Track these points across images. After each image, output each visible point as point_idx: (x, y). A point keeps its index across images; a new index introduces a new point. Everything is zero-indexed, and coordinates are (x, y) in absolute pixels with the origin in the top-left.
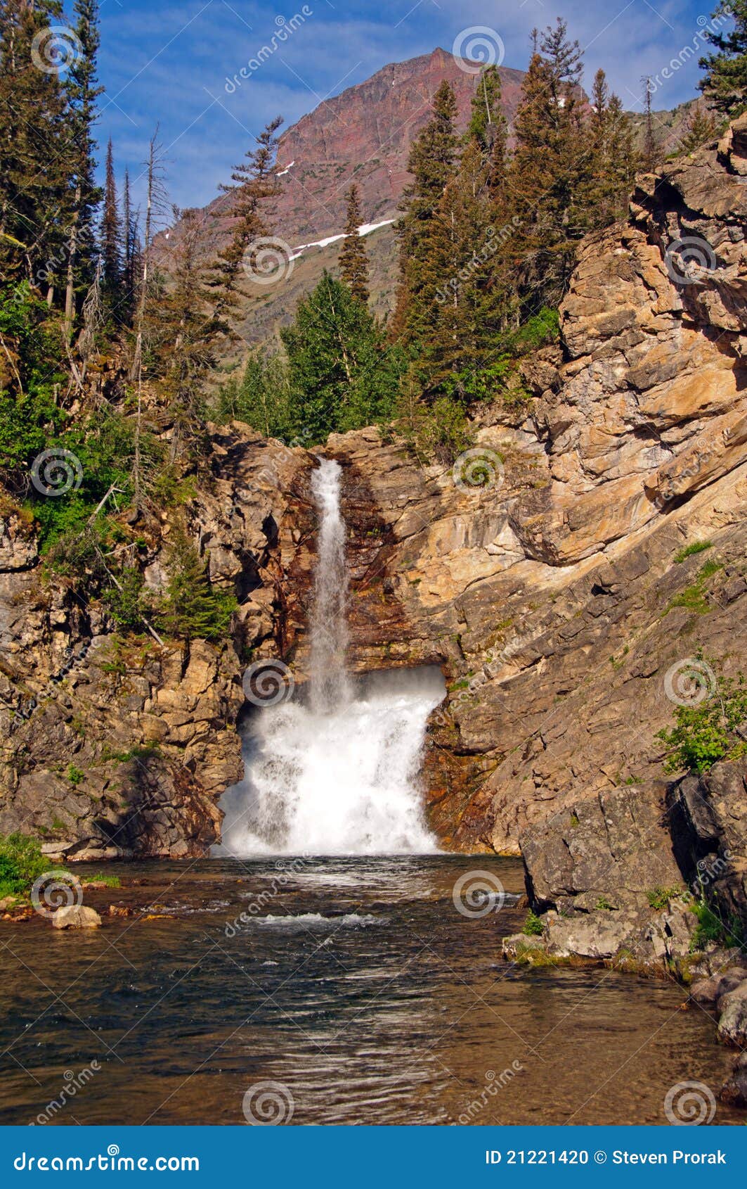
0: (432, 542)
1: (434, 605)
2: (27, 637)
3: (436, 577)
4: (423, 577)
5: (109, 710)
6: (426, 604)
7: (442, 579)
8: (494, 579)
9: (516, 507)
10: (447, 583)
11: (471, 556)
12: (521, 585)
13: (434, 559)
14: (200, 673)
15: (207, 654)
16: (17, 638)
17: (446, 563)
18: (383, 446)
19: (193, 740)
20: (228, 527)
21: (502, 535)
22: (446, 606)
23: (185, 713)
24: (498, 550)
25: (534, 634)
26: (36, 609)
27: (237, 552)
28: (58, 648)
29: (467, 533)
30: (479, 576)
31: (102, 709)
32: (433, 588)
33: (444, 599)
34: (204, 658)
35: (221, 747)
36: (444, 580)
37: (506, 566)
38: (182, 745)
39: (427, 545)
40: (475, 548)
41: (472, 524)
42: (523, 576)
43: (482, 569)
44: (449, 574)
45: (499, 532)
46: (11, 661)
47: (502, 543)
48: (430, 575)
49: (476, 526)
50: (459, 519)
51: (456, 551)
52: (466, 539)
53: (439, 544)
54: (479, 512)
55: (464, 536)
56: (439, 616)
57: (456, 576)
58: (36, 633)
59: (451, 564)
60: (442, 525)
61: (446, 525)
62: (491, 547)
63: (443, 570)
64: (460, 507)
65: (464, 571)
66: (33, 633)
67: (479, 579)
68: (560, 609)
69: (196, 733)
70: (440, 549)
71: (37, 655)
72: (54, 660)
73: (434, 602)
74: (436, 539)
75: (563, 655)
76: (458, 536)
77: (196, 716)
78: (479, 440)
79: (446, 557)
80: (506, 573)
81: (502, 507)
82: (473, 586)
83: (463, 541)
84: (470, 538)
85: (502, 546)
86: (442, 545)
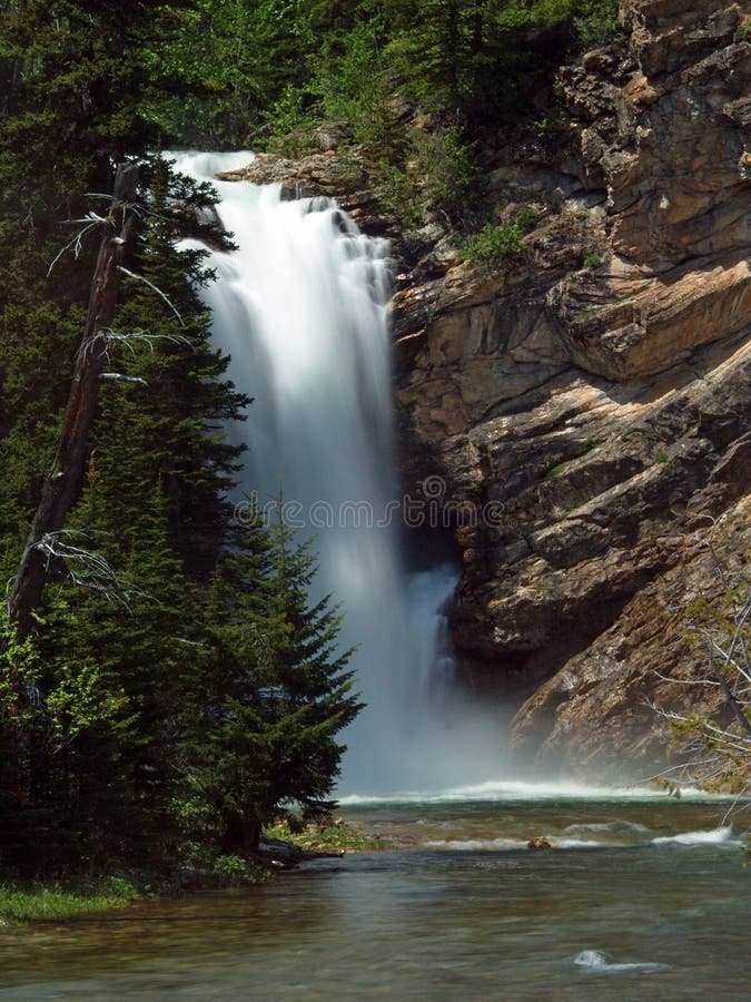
0: (435, 346)
1: (439, 439)
3: (439, 397)
4: (421, 399)
6: (424, 437)
7: (448, 401)
8: (526, 401)
10: (457, 406)
11: (490, 365)
13: (436, 370)
17: (454, 376)
21: (535, 335)
24: (529, 356)
29: (485, 332)
30: (501, 397)
32: (435, 414)
36: (452, 401)
37: (541, 380)
39: (427, 350)
40: (496, 354)
41: (493, 319)
43: (509, 387)
44: (459, 394)
45: (531, 331)
47: (537, 346)
48: (431, 394)
49: (499, 324)
50: (474, 313)
51: (469, 359)
52: (484, 340)
53: (444, 348)
54: (503, 302)
55: (480, 335)
57: (470, 397)
59: (461, 378)
60: (449, 322)
61: (456, 321)
62: (520, 353)
63: (450, 387)
65: (481, 388)
67: (503, 401)
70: (446, 355)
73: (437, 435)
74: (440, 342)
76: (472, 335)
79: (455, 368)
83: (479, 344)
84: (489, 339)
85: (534, 351)
86: (448, 351)
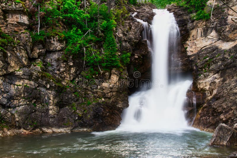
0: (191, 36)
1: (191, 54)
2: (62, 69)
3: (192, 46)
4: (188, 47)
5: (87, 89)
6: (189, 54)
7: (194, 47)
8: (209, 46)
9: (216, 24)
10: (195, 48)
11: (203, 40)
12: (217, 48)
13: (192, 41)
14: (115, 78)
15: (116, 72)
16: (59, 70)
17: (195, 42)
18: (179, 8)
19: (112, 97)
20: (126, 35)
21: (212, 33)
22: (195, 55)
23: (109, 89)
24: (211, 37)
25: (219, 63)
26: (64, 62)
27: (129, 42)
28: (72, 72)
29: (201, 33)
30: (205, 46)
31: (85, 89)
32: (191, 50)
33: (194, 53)
34: (116, 74)
35: (122, 98)
37: (214, 42)
38: (109, 98)
39: (190, 37)
40: (204, 37)
42: (218, 45)
43: (206, 44)
44: (196, 45)
45: (211, 32)
46: (57, 76)
47: (213, 35)
48: (190, 46)
49: (204, 31)
50: (199, 29)
51: (198, 38)
52: (201, 35)
53: (193, 36)
54: (205, 27)
55: (200, 34)
56: (192, 58)
57: (198, 46)
58: (64, 68)
59: (196, 42)
60: (194, 31)
61: (195, 31)
62: (209, 37)
63: (194, 44)
64: (199, 25)
65: (201, 44)
66: (63, 69)
68: (226, 56)
69: (113, 95)
70: (194, 38)
71: (65, 74)
72: (71, 75)
73: (192, 54)
75: (226, 70)
76: (199, 34)
77: (113, 90)
78: (208, 4)
79: (195, 40)
80: (213, 44)
81: (212, 25)
82: (203, 49)
83: (200, 35)
84: (202, 34)
85: (212, 36)
86: (194, 37)
